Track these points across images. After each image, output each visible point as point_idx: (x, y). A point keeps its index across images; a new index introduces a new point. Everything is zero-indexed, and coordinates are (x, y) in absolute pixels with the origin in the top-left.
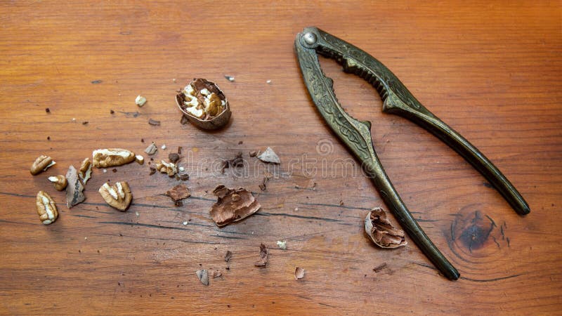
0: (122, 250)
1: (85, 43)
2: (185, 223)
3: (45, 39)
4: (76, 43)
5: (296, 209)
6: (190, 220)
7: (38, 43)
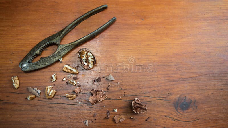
0: (56, 113)
1: (41, 35)
2: (80, 103)
3: (27, 34)
4: (38, 35)
5: (121, 97)
6: (81, 102)
7: (24, 35)
